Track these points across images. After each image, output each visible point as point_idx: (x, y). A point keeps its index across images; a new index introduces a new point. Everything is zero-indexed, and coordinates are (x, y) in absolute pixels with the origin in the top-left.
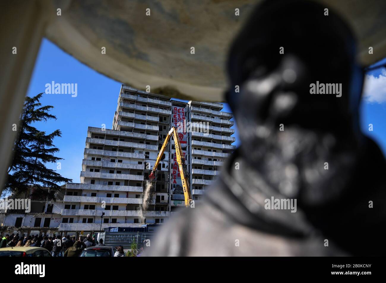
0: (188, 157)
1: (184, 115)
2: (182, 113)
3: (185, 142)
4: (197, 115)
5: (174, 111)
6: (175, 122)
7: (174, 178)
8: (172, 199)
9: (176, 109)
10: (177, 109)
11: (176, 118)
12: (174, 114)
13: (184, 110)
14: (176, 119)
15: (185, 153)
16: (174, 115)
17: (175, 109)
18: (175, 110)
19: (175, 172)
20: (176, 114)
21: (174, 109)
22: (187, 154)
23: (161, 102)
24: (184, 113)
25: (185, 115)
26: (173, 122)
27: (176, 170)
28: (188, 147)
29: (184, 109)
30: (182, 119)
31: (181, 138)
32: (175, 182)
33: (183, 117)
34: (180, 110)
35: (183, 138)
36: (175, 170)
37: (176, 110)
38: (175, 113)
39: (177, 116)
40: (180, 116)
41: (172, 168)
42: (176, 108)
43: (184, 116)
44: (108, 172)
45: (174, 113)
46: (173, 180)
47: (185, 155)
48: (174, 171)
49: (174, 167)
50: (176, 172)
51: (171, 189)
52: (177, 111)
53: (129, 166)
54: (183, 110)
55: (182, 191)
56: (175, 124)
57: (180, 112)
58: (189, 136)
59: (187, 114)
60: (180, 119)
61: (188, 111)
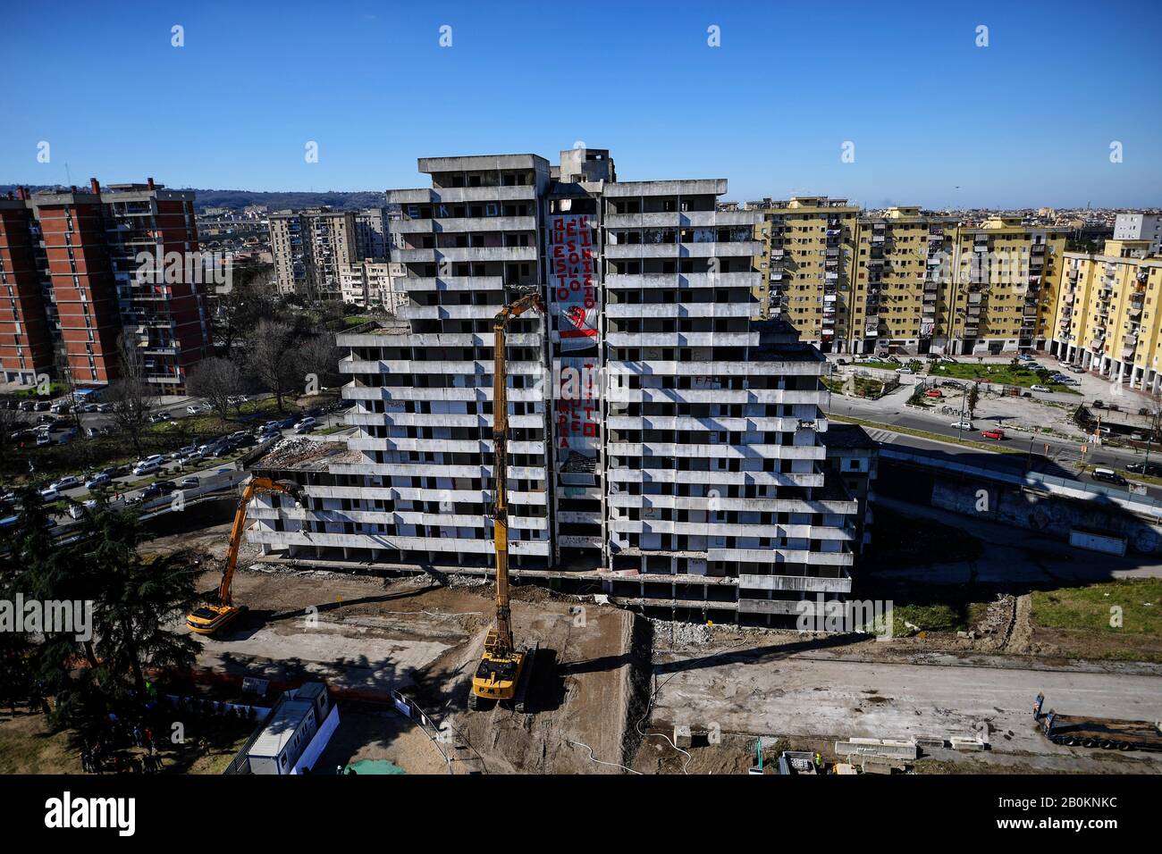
0: (600, 375)
2: (582, 236)
3: (592, 331)
5: (556, 234)
6: (559, 271)
7: (561, 436)
8: (560, 484)
9: (562, 223)
10: (565, 226)
11: (563, 256)
12: (555, 244)
13: (587, 225)
14: (563, 261)
16: (556, 248)
17: (559, 224)
18: (556, 229)
19: (564, 420)
20: (561, 242)
21: (556, 225)
22: (598, 366)
24: (589, 236)
26: (552, 272)
27: (568, 413)
30: (580, 257)
31: (579, 321)
32: (565, 443)
33: (583, 250)
34: (575, 225)
35: (583, 319)
36: (564, 414)
37: (561, 228)
38: (559, 239)
39: (565, 251)
40: (574, 248)
41: (556, 409)
42: (561, 221)
45: (557, 242)
46: (560, 439)
48: (561, 417)
50: (566, 420)
51: (558, 460)
52: (564, 232)
53: (442, 422)
54: (582, 227)
55: (585, 466)
56: (558, 277)
57: (575, 234)
58: (603, 311)
59: (598, 234)
60: (574, 257)
61: (603, 223)
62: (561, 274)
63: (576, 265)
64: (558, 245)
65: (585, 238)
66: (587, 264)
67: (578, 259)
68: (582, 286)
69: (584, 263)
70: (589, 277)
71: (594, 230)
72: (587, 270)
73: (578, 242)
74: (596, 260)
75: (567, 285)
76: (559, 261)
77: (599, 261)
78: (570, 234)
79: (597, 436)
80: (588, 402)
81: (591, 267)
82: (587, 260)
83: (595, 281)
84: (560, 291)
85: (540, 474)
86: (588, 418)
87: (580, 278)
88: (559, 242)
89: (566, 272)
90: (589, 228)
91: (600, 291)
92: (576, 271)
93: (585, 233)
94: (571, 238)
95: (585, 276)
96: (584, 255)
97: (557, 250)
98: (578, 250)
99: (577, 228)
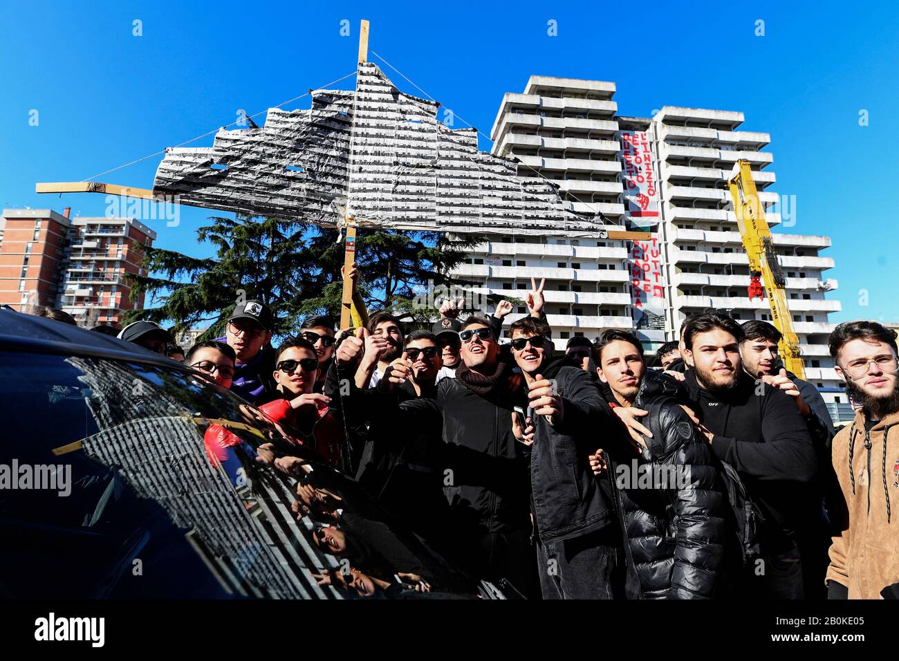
0: (663, 247)
1: (646, 151)
2: (643, 146)
3: (656, 214)
4: (679, 145)
5: (625, 143)
6: (627, 168)
7: (635, 296)
9: (629, 136)
11: (630, 158)
12: (624, 150)
13: (646, 137)
14: (630, 161)
15: (656, 239)
17: (626, 136)
18: (625, 139)
19: (637, 283)
21: (624, 137)
22: (661, 240)
23: (594, 124)
24: (648, 146)
25: (649, 150)
26: (623, 168)
27: (640, 277)
28: (661, 225)
29: (645, 135)
30: (643, 159)
31: (645, 204)
32: (639, 303)
33: (645, 155)
34: (638, 138)
35: (647, 203)
36: (637, 278)
37: (628, 139)
38: (627, 146)
39: (632, 154)
40: (638, 153)
42: (628, 134)
43: (647, 154)
44: (500, 286)
45: (625, 148)
46: (635, 299)
47: (657, 243)
48: (635, 280)
49: (633, 270)
50: (639, 282)
54: (643, 139)
55: (656, 323)
56: (628, 172)
57: (637, 144)
58: (662, 198)
59: (654, 146)
60: (638, 160)
61: (656, 139)
62: (630, 170)
63: (640, 165)
64: (627, 150)
65: (645, 147)
66: (648, 165)
67: (641, 161)
68: (646, 179)
69: (646, 164)
70: (650, 174)
71: (651, 143)
72: (648, 169)
73: (640, 149)
74: (653, 163)
75: (634, 178)
76: (628, 161)
77: (656, 164)
78: (634, 144)
79: (664, 297)
80: (656, 268)
81: (651, 167)
82: (647, 162)
83: (654, 177)
84: (629, 182)
85: (628, 323)
86: (657, 281)
87: (644, 174)
88: (627, 148)
89: (633, 169)
90: (648, 141)
91: (658, 184)
92: (640, 169)
93: (645, 144)
94: (635, 146)
95: (647, 173)
96: (646, 159)
97: (626, 153)
98: (641, 155)
99: (639, 140)
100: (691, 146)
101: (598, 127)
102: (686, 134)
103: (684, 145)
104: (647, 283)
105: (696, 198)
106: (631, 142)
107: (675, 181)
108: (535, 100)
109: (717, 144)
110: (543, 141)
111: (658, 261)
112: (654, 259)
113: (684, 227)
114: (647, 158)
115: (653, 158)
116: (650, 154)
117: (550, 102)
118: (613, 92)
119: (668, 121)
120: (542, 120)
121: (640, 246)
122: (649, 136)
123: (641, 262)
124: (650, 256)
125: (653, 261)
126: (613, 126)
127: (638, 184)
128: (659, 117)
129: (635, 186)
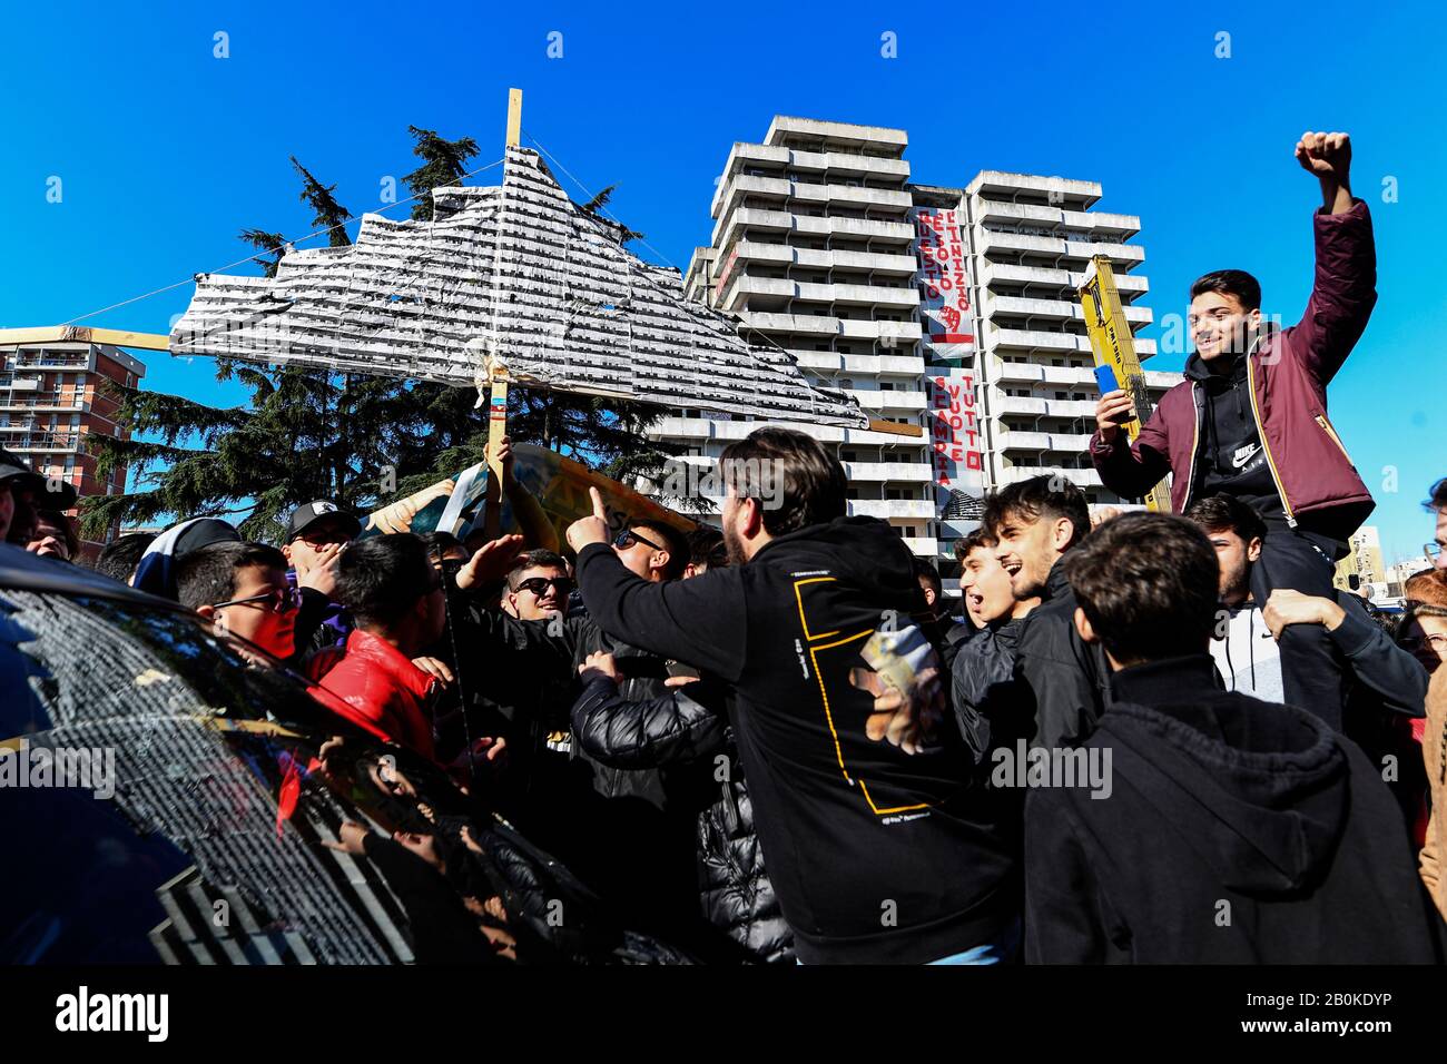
0: (981, 390)
1: (954, 240)
2: (950, 232)
3: (969, 339)
4: (1005, 232)
5: (922, 226)
6: (927, 266)
7: (940, 468)
8: (941, 539)
9: (927, 216)
10: (931, 218)
11: (930, 250)
12: (921, 238)
13: (955, 218)
14: (931, 255)
15: (971, 379)
16: (923, 240)
17: (924, 216)
18: (921, 221)
19: (942, 447)
20: (928, 235)
21: (920, 217)
22: (978, 380)
23: (876, 196)
24: (958, 232)
25: (959, 238)
27: (946, 438)
28: (978, 357)
29: (953, 214)
30: (950, 253)
31: (954, 323)
32: (945, 478)
33: (952, 246)
34: (941, 219)
35: (958, 322)
36: (942, 439)
37: (927, 220)
38: (925, 232)
39: (932, 245)
40: (942, 243)
41: (931, 433)
42: (927, 213)
43: (956, 245)
45: (923, 235)
46: (939, 473)
47: (972, 384)
48: (939, 443)
49: (936, 428)
50: (945, 446)
54: (950, 221)
55: (971, 510)
56: (927, 272)
57: (942, 229)
58: (979, 315)
59: (967, 232)
60: (943, 253)
61: (970, 221)
62: (930, 269)
63: (946, 262)
64: (925, 238)
65: (954, 234)
66: (957, 261)
67: (947, 256)
68: (954, 285)
69: (954, 261)
70: (961, 276)
71: (962, 228)
72: (958, 268)
73: (946, 237)
74: (966, 258)
75: (937, 283)
76: (927, 255)
77: (970, 261)
78: (937, 229)
79: (983, 470)
80: (971, 424)
81: (962, 265)
82: (957, 257)
83: (968, 281)
84: (930, 288)
85: (928, 509)
86: (972, 444)
87: (951, 276)
88: (926, 236)
89: (935, 268)
90: (957, 224)
91: (972, 292)
92: (946, 268)
93: (953, 229)
94: (938, 233)
95: (956, 274)
96: (954, 252)
97: (924, 244)
98: (947, 246)
99: (944, 222)
100: (1023, 233)
101: (881, 201)
102: (1016, 215)
103: (1012, 232)
104: (957, 447)
105: (1031, 314)
106: (930, 225)
107: (999, 288)
108: (781, 155)
109: (1062, 231)
110: (794, 220)
111: (973, 413)
112: (968, 409)
113: (1013, 359)
114: (957, 251)
115: (966, 251)
116: (961, 244)
117: (805, 159)
118: (904, 146)
119: (989, 194)
120: (792, 188)
121: (947, 389)
122: (960, 217)
123: (948, 414)
124: (962, 405)
125: (966, 413)
126: (903, 200)
127: (942, 292)
128: (974, 188)
129: (938, 294)
